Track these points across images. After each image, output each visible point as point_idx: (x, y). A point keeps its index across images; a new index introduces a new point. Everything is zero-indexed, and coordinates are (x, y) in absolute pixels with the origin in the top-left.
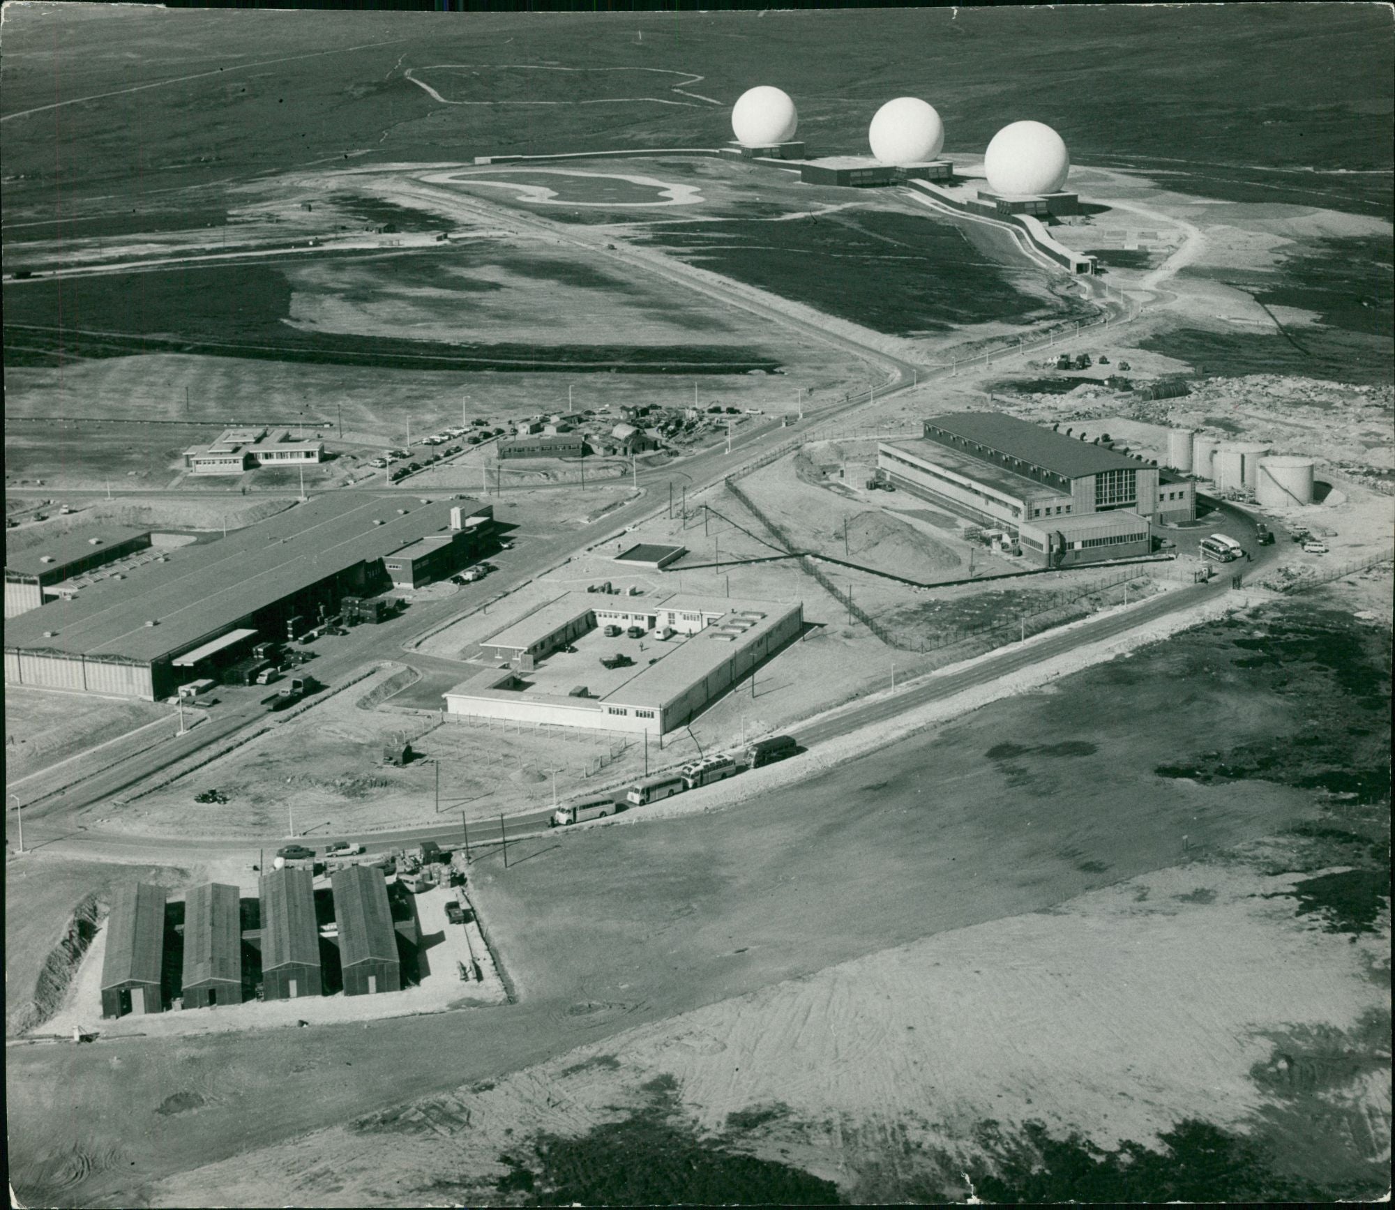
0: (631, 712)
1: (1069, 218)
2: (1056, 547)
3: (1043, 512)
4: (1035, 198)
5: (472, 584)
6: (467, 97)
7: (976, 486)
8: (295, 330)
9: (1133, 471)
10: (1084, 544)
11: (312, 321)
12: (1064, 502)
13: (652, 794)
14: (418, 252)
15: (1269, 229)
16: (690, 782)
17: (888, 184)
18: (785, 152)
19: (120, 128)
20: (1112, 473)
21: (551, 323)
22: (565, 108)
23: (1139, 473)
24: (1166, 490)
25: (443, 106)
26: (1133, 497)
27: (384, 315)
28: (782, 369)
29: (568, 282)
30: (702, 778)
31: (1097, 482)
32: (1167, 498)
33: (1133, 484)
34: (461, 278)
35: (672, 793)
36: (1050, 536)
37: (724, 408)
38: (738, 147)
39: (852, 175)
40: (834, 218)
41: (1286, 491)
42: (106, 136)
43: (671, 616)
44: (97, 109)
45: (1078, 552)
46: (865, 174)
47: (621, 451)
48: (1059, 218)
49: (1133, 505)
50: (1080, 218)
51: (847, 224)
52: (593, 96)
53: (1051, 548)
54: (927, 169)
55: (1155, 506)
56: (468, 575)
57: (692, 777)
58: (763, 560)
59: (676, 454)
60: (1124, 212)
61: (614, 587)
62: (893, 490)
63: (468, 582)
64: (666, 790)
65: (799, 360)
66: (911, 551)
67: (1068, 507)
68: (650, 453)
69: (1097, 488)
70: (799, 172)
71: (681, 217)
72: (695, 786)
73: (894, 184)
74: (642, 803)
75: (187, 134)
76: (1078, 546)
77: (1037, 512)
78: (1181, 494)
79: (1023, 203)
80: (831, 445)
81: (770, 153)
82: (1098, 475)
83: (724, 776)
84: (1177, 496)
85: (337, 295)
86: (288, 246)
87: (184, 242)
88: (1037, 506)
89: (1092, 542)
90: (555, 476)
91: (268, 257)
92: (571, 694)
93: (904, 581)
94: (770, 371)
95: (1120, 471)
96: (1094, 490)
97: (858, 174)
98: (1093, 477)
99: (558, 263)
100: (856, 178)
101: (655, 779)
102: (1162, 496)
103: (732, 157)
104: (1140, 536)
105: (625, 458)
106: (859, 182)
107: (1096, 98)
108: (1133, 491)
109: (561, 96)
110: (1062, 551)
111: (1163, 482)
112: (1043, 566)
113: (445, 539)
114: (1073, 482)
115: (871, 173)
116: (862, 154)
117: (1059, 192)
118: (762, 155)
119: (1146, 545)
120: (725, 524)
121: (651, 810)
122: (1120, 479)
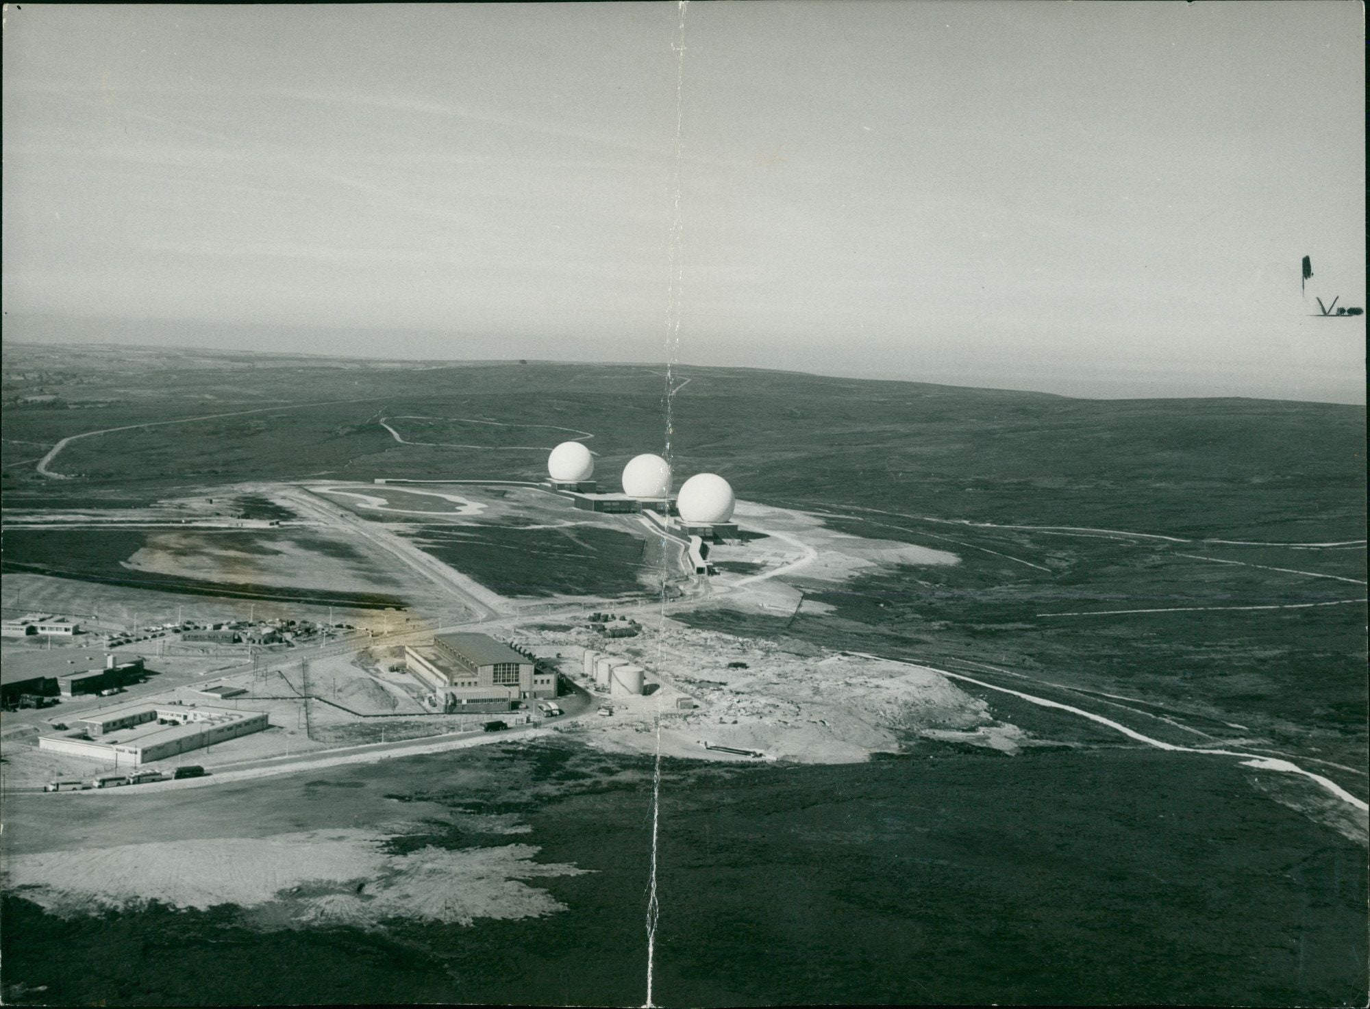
0: (127, 751)
1: (729, 541)
2: (450, 702)
3: (459, 684)
4: (706, 525)
5: (107, 697)
6: (419, 440)
7: (435, 670)
8: (125, 568)
9: (517, 665)
10: (468, 701)
11: (139, 564)
12: (472, 680)
13: (106, 783)
14: (251, 531)
15: (864, 556)
16: (131, 781)
17: (629, 512)
18: (580, 488)
19: (166, 446)
20: (504, 665)
21: (290, 575)
22: (486, 452)
23: (521, 666)
24: (539, 677)
25: (399, 445)
26: (517, 680)
27: (187, 564)
28: (406, 609)
29: (327, 554)
30: (139, 779)
31: (495, 669)
32: (539, 682)
33: (517, 673)
34: (262, 547)
35: (119, 785)
36: (447, 695)
37: (344, 626)
38: (550, 482)
39: (605, 504)
40: (562, 530)
41: (623, 686)
42: (153, 452)
43: (195, 715)
44: (153, 432)
45: (463, 706)
46: (614, 504)
47: (257, 641)
48: (724, 540)
49: (517, 685)
50: (737, 541)
51: (567, 534)
52: (510, 444)
53: (447, 702)
54: (656, 503)
55: (531, 686)
56: (105, 692)
57: (133, 778)
58: (286, 698)
59: (293, 646)
60: (776, 539)
61: (183, 703)
62: (404, 673)
63: (105, 696)
64: (115, 783)
65: (422, 605)
66: (367, 697)
67: (476, 683)
68: (276, 644)
69: (495, 673)
70: (573, 499)
71: (453, 522)
72: (134, 783)
73: (634, 512)
74: (100, 787)
75: (210, 454)
76: (464, 702)
77: (456, 684)
78: (548, 681)
79: (696, 528)
80: (388, 647)
81: (570, 488)
82: (496, 665)
83: (153, 781)
84: (545, 682)
85: (169, 551)
86: (168, 522)
87: (101, 516)
88: (456, 680)
89: (473, 701)
90: (208, 652)
91: (149, 528)
92: (107, 743)
93: (353, 713)
94: (398, 609)
95: (509, 664)
96: (492, 674)
97: (609, 504)
98: (492, 667)
99: (336, 544)
100: (607, 507)
101: (110, 775)
102: (536, 681)
103: (546, 488)
104: (504, 700)
105: (258, 646)
106: (609, 509)
107: (858, 465)
108: (517, 676)
109: (487, 443)
110: (454, 705)
111: (537, 672)
112: (442, 711)
113: (100, 672)
114: (479, 668)
115: (618, 504)
116: (618, 492)
117: (728, 522)
118: (565, 489)
119: (507, 705)
120: (284, 680)
121: (102, 791)
122: (509, 669)
